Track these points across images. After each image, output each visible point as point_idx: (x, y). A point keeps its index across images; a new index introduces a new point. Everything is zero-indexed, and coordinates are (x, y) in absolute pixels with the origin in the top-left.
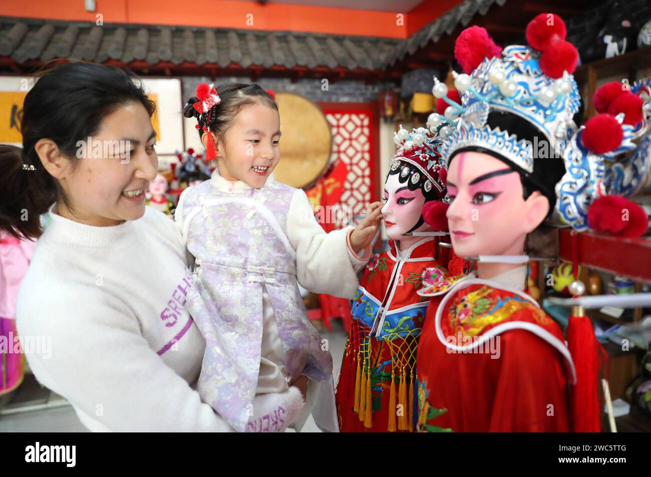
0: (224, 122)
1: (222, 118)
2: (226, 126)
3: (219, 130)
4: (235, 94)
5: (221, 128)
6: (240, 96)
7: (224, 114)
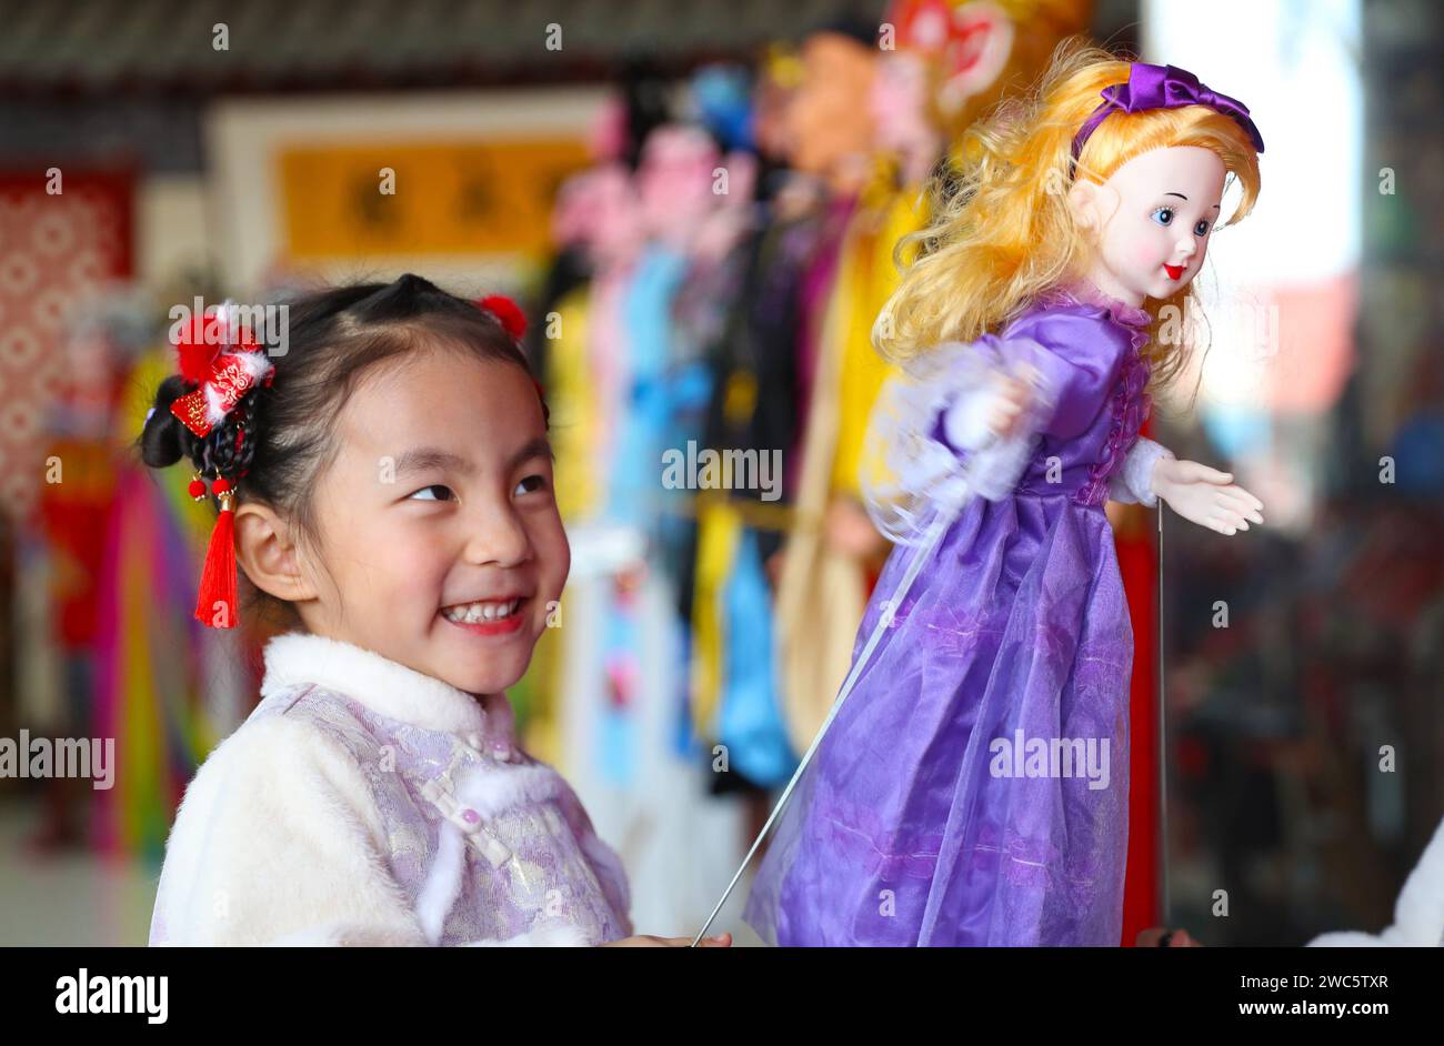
0: (300, 450)
1: (288, 437)
2: (311, 465)
3: (288, 487)
4: (328, 329)
5: (289, 480)
6: (347, 334)
7: (292, 420)
